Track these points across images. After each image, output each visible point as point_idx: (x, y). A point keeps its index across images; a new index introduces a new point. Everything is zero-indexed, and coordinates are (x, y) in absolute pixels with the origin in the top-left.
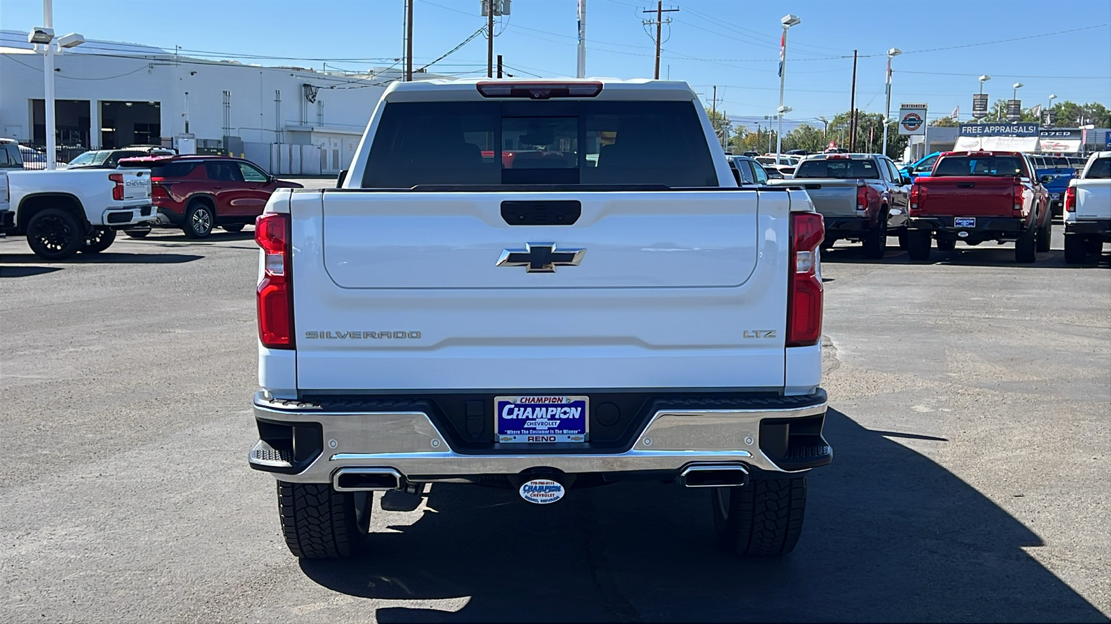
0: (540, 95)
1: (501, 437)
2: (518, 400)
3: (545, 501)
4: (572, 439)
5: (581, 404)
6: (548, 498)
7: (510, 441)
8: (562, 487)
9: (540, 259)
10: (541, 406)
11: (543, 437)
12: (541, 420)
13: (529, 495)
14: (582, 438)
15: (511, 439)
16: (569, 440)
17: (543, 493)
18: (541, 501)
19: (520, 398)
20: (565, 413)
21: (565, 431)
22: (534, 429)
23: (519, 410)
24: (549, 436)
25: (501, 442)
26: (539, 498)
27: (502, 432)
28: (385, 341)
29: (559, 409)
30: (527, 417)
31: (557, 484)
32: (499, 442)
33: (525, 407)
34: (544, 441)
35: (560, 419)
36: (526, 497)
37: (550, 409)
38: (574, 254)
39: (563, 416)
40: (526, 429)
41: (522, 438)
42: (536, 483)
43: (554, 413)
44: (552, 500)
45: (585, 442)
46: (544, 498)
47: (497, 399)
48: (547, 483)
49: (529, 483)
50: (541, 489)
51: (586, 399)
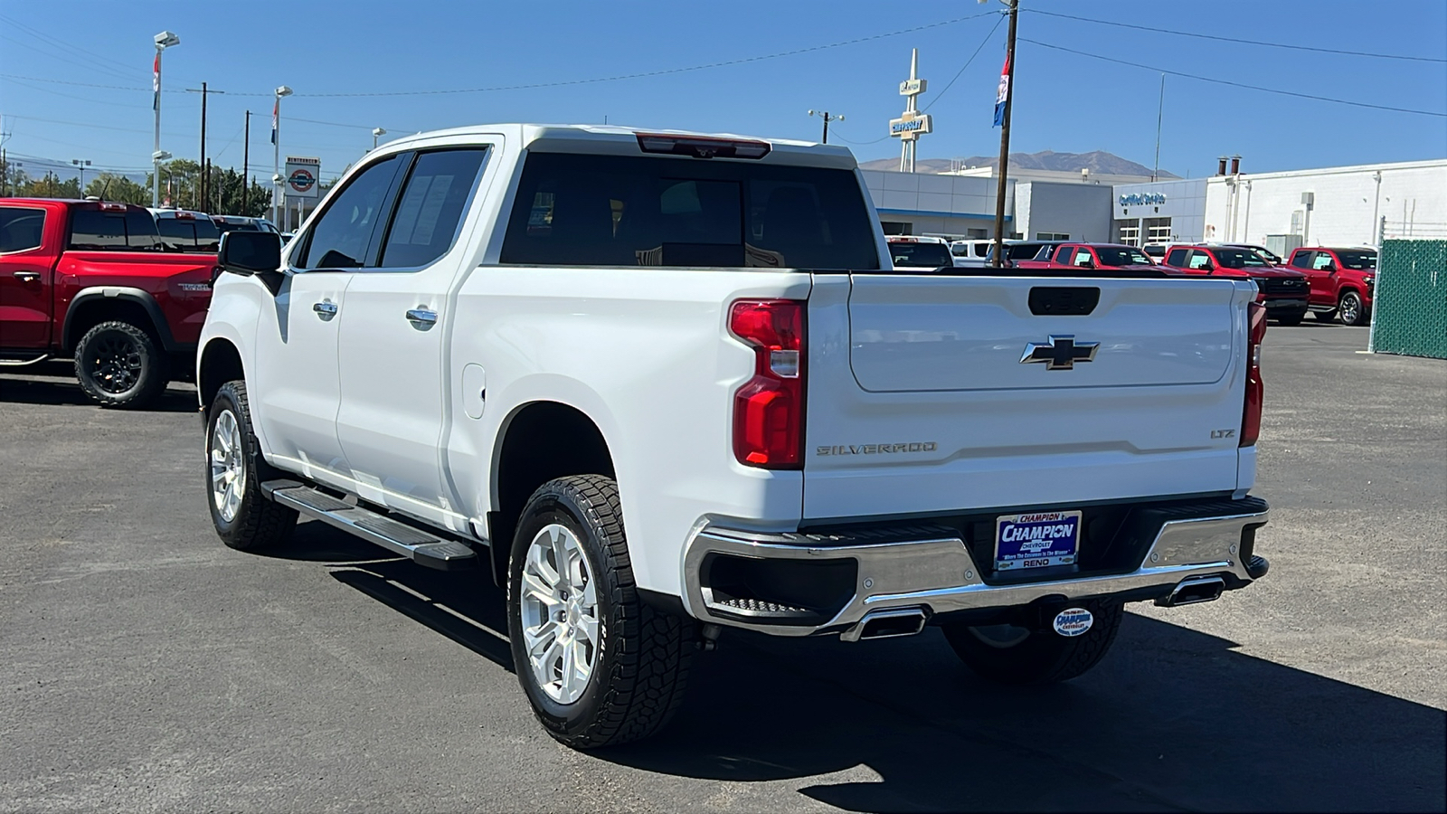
0: (707, 153)
1: (1001, 563)
2: (1018, 518)
3: (1076, 632)
4: (1064, 560)
5: (1073, 520)
6: (1078, 629)
7: (1007, 568)
8: (1091, 617)
9: (1063, 354)
10: (1037, 525)
11: (1038, 561)
12: (1036, 540)
13: (1061, 627)
14: (1071, 559)
15: (1008, 565)
16: (1061, 563)
17: (1074, 623)
18: (1073, 633)
19: (1021, 516)
20: (1058, 531)
21: (1056, 553)
22: (1029, 552)
23: (1018, 531)
24: (1043, 559)
25: (1000, 569)
26: (1070, 630)
27: (1000, 558)
28: (900, 456)
29: (1054, 527)
30: (1024, 538)
31: (1087, 612)
32: (997, 570)
33: (1024, 526)
34: (1038, 565)
35: (1053, 539)
36: (1059, 630)
37: (1046, 528)
38: (1091, 348)
39: (1057, 536)
40: (1023, 552)
41: (1018, 564)
42: (1068, 613)
43: (1048, 532)
44: (1081, 631)
45: (1075, 563)
46: (1075, 630)
47: (1001, 519)
48: (1079, 612)
49: (1062, 614)
50: (1073, 619)
51: (1079, 513)
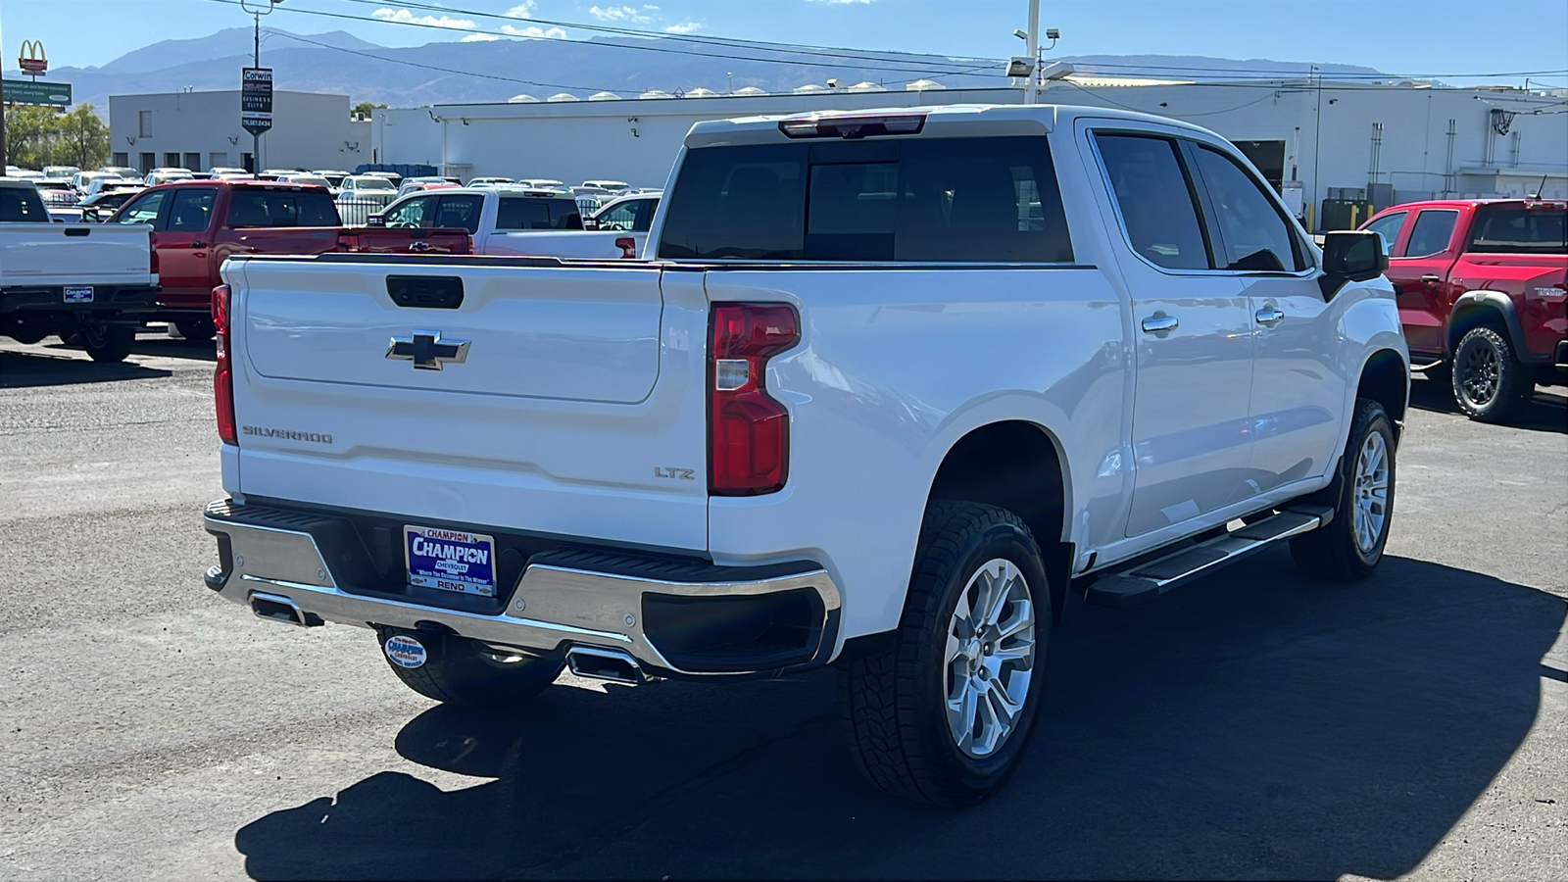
0: (849, 133)
1: (413, 577)
2: (426, 531)
3: (409, 664)
4: (481, 590)
5: (484, 546)
6: (412, 661)
7: (420, 584)
8: (423, 650)
9: (424, 351)
10: (450, 543)
11: (452, 584)
12: (452, 560)
13: (393, 655)
14: (489, 592)
15: (422, 581)
16: (478, 593)
17: (406, 653)
18: (406, 664)
19: (427, 529)
20: (472, 555)
21: (475, 579)
22: (445, 572)
23: (428, 546)
24: (459, 583)
25: (413, 583)
26: (403, 660)
27: (414, 571)
28: (302, 444)
29: (467, 549)
30: (437, 555)
31: (419, 645)
32: (410, 584)
33: (435, 542)
34: (453, 589)
35: (468, 563)
36: (390, 657)
37: (458, 548)
38: (457, 347)
39: (472, 560)
40: (439, 571)
41: (432, 582)
42: (399, 640)
43: (462, 554)
44: (414, 664)
45: (493, 596)
46: (408, 661)
47: (407, 528)
48: (410, 642)
49: (393, 639)
50: (405, 649)
51: (490, 539)
